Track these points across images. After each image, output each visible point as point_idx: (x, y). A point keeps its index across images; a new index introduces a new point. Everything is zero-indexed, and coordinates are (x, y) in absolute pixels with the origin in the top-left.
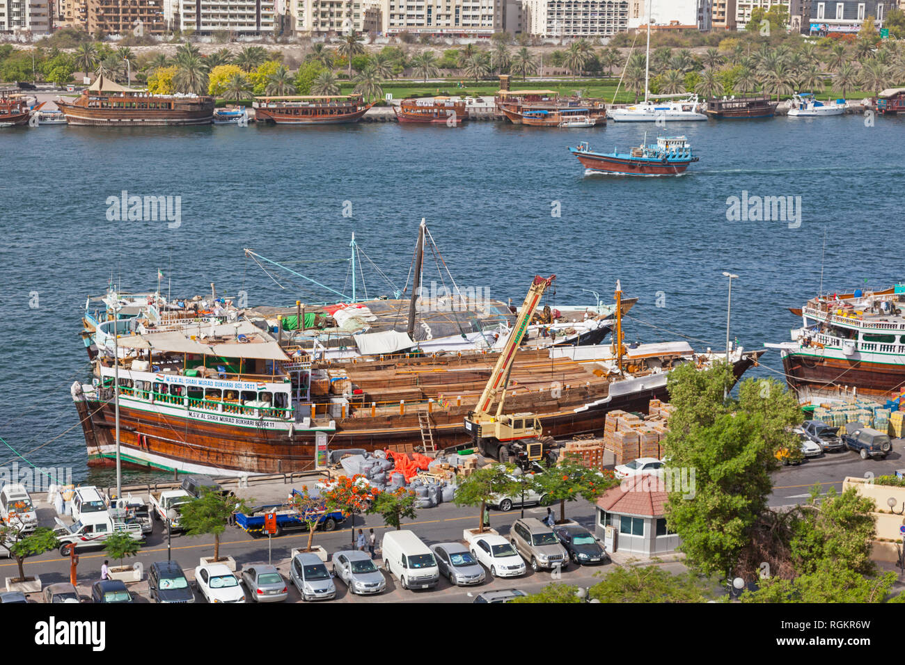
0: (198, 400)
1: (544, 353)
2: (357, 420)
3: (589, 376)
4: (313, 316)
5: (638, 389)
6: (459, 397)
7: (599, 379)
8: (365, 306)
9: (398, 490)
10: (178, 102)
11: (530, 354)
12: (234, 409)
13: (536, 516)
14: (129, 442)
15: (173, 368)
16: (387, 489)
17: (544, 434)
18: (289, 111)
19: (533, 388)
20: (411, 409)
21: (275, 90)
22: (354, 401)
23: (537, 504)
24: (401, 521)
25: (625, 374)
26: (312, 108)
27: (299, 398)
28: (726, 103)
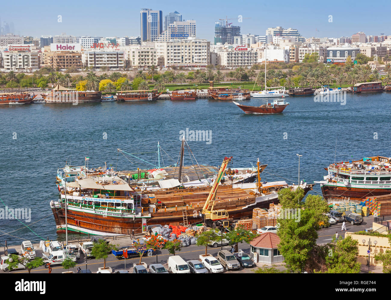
0: (98, 207)
1: (231, 186)
2: (159, 213)
3: (248, 195)
4: (144, 174)
5: (266, 199)
6: (198, 204)
7: (252, 196)
8: (164, 169)
9: (174, 240)
10: (87, 94)
11: (225, 187)
12: (112, 210)
13: (227, 249)
14: (72, 223)
15: (89, 194)
16: (170, 240)
17: (229, 217)
18: (129, 96)
19: (227, 200)
20: (180, 209)
21: (124, 88)
22: (158, 206)
23: (227, 245)
24: (175, 252)
25: (262, 194)
26: (138, 95)
27: (137, 205)
28: (296, 90)
